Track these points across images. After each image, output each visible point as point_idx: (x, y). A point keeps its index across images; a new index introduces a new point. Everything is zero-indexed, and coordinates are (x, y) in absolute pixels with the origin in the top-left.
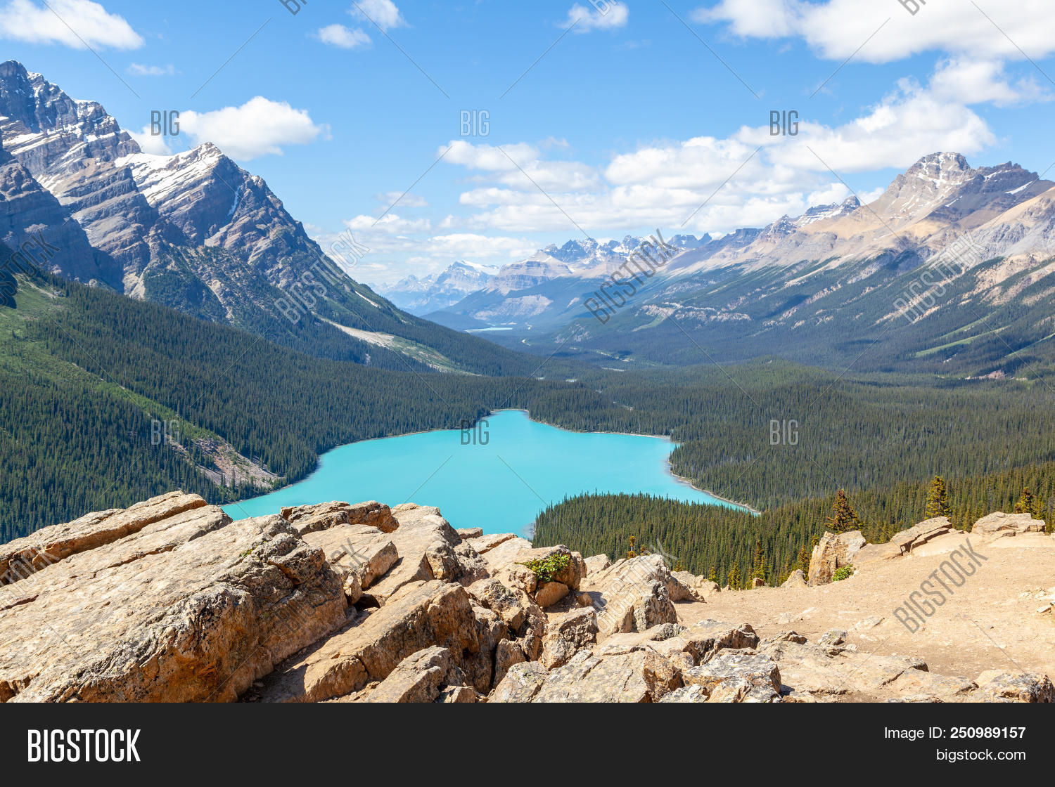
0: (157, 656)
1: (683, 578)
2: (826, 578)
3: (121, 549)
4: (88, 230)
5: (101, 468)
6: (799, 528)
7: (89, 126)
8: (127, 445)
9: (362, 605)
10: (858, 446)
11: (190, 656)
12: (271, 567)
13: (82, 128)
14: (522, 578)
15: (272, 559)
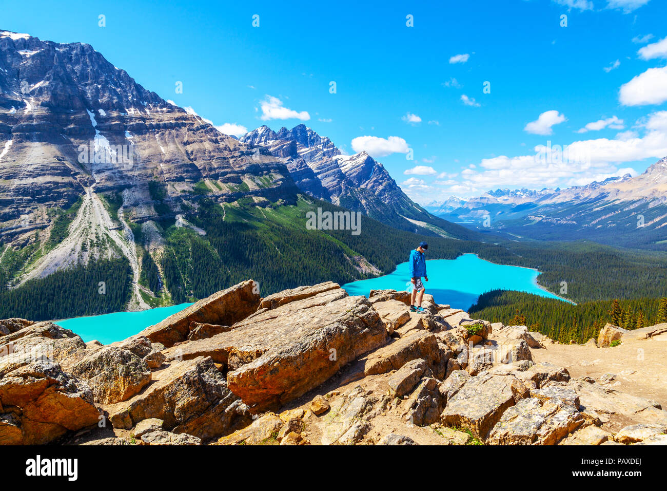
0: (310, 349)
1: (537, 336)
2: (606, 344)
3: (308, 302)
4: (322, 181)
5: (322, 263)
6: (594, 312)
7: (324, 146)
8: (331, 256)
9: (393, 336)
10: (625, 280)
11: (322, 351)
12: (357, 318)
13: (322, 146)
14: (462, 332)
15: (358, 314)
